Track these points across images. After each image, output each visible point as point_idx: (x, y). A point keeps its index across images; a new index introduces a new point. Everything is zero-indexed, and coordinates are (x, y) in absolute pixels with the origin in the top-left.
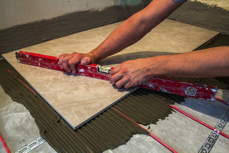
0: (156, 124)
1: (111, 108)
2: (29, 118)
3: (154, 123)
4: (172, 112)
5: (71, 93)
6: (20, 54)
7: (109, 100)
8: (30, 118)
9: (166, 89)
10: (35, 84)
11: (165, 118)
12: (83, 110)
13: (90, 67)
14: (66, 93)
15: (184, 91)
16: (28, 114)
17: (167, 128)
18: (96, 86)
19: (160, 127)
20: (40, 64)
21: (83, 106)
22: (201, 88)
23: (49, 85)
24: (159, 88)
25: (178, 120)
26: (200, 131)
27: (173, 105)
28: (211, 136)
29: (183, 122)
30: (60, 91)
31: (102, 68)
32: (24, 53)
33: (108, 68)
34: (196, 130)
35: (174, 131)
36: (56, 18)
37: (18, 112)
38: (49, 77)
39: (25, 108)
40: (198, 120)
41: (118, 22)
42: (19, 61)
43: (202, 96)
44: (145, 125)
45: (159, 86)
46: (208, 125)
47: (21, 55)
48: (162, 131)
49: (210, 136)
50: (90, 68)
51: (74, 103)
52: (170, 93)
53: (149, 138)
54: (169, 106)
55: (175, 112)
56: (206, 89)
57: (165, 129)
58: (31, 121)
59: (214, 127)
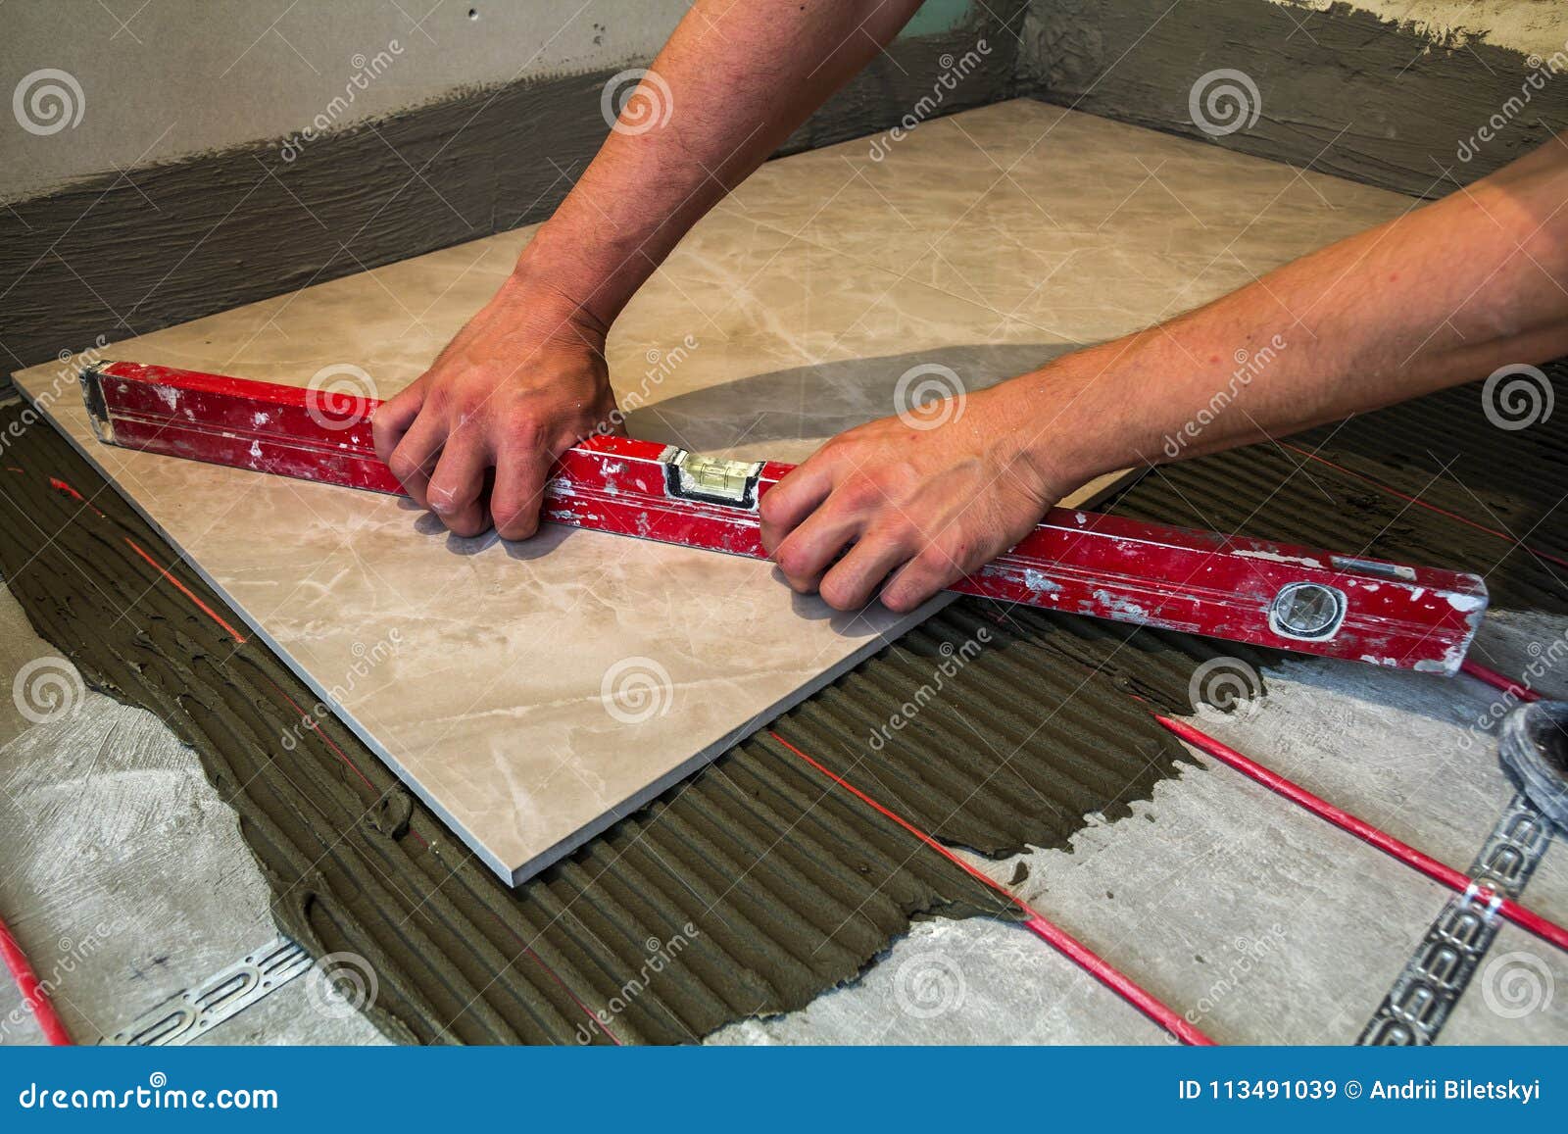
0: (1070, 849)
1: (757, 738)
2: (195, 805)
3: (1058, 839)
4: (1177, 764)
5: (483, 637)
6: (118, 383)
7: (745, 686)
8: (205, 805)
9: (1139, 599)
10: (238, 576)
11: (1132, 804)
12: (568, 749)
13: (615, 461)
14: (454, 637)
15: (1262, 609)
16: (189, 777)
17: (1141, 877)
18: (655, 588)
19: (1093, 870)
20: (261, 447)
21: (568, 727)
22: (1374, 588)
23: (334, 581)
24: (1090, 598)
25: (1216, 824)
26: (1370, 896)
27: (1184, 719)
28: (1448, 930)
29: (1255, 834)
30: (413, 625)
31: (697, 468)
32: (144, 375)
33: (743, 465)
34: (1343, 891)
35: (1191, 895)
36: (380, 124)
37: (120, 767)
38: (340, 528)
39: (173, 741)
40: (1353, 818)
41: (810, 148)
42: (110, 435)
43: (1382, 642)
44: (997, 856)
45: (1091, 582)
46: (1422, 856)
47: (122, 388)
48: (1111, 896)
49: (1435, 928)
50: (616, 468)
51: (506, 707)
52: (1164, 624)
53: (1019, 942)
54: (1159, 728)
55: (1201, 766)
56: (1410, 593)
57: (1129, 885)
58: (211, 826)
59: (1464, 868)
